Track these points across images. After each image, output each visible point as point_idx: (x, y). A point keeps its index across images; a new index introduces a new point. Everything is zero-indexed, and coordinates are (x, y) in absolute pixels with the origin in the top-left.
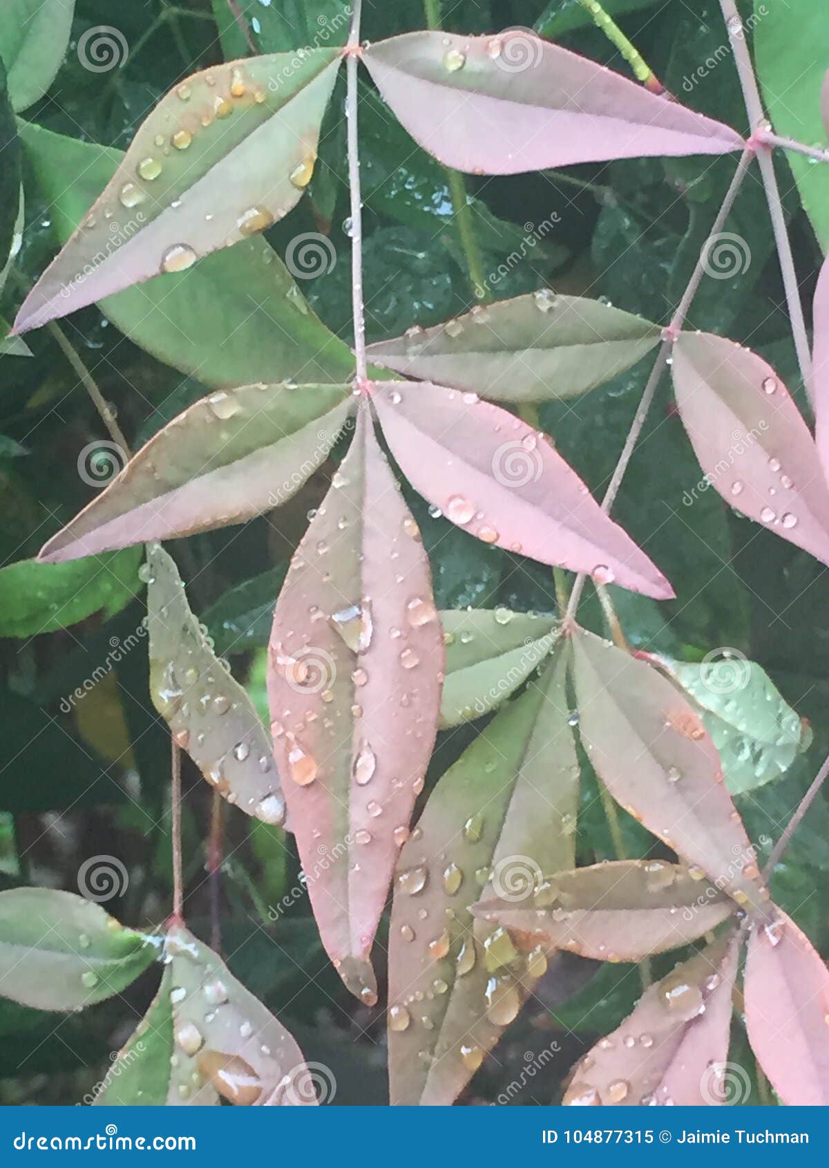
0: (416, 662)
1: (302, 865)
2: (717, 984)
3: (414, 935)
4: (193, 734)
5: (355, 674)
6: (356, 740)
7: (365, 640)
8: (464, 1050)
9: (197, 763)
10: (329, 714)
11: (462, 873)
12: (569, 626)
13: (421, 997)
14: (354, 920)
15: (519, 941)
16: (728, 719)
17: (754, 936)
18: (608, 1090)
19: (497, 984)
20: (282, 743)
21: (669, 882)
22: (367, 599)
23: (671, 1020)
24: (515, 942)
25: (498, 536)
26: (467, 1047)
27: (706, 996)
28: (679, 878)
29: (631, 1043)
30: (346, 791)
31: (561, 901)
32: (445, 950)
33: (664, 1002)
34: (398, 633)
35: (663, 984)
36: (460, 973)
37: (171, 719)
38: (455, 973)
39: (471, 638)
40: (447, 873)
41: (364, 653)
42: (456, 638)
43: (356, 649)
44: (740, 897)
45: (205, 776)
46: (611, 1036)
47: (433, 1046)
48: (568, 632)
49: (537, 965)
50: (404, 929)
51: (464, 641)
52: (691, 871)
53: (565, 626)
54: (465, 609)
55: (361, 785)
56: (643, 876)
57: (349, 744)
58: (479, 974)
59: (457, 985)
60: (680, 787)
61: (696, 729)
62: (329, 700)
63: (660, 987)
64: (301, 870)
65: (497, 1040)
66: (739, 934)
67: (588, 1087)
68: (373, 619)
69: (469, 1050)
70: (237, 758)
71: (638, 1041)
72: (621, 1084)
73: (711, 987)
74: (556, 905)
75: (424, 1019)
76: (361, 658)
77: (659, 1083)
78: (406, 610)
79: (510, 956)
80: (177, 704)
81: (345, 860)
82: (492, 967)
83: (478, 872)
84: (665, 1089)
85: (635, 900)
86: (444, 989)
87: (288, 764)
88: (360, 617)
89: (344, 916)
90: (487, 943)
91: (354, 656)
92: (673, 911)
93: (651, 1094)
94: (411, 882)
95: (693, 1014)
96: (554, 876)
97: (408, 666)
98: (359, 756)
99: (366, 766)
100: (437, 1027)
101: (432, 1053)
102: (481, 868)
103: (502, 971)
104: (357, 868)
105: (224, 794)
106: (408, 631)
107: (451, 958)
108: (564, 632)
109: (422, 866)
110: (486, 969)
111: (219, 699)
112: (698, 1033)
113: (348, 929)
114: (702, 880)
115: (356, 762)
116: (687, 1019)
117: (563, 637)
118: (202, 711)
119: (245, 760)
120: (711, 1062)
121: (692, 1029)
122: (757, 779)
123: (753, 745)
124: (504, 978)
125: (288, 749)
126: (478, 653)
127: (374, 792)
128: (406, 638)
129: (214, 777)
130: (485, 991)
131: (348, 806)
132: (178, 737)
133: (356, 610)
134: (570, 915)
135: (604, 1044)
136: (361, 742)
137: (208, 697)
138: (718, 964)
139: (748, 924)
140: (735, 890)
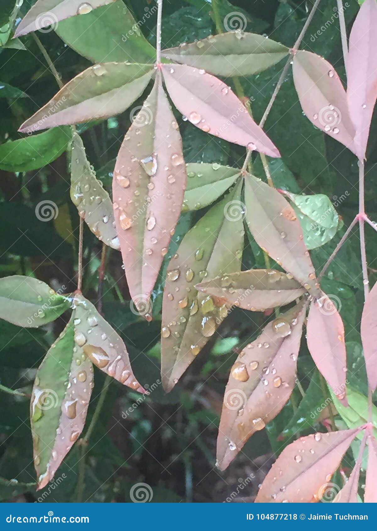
0: (174, 180)
1: (124, 262)
2: (298, 323)
3: (173, 297)
4: (87, 212)
5: (149, 185)
6: (148, 212)
7: (154, 171)
8: (192, 347)
9: (88, 224)
10: (138, 201)
11: (194, 273)
12: (244, 172)
13: (175, 324)
14: (143, 285)
15: (216, 302)
16: (313, 219)
17: (312, 304)
18: (249, 365)
19: (206, 319)
20: (118, 211)
21: (278, 279)
22: (155, 154)
23: (277, 337)
24: (214, 302)
25: (210, 129)
26: (193, 345)
27: (292, 328)
28: (282, 277)
29: (260, 346)
30: (143, 233)
31: (232, 284)
32: (185, 305)
33: (274, 330)
34: (167, 169)
35: (275, 321)
36: (191, 314)
37: (78, 206)
38: (189, 314)
39: (202, 175)
40: (188, 272)
41: (153, 176)
42: (195, 175)
43: (150, 174)
44: (307, 286)
45: (91, 229)
46: (252, 343)
47: (179, 344)
48: (243, 175)
49: (224, 313)
50: (169, 295)
51: (199, 176)
52: (288, 275)
53: (242, 172)
54: (200, 163)
55: (150, 230)
56: (267, 277)
57: (145, 213)
58: (199, 315)
59: (190, 319)
60: (285, 241)
61: (293, 217)
62: (137, 195)
63: (273, 323)
64: (123, 264)
65: (205, 343)
66: (307, 303)
67: (242, 364)
68: (158, 162)
69: (194, 347)
70: (103, 222)
71: (263, 345)
72: (255, 362)
73: (294, 324)
74: (231, 286)
75: (176, 333)
76: (152, 179)
77: (270, 362)
78: (171, 159)
79: (212, 308)
80: (81, 199)
81: (141, 262)
82: (204, 311)
83: (200, 273)
84: (273, 365)
85: (263, 287)
86: (184, 321)
87: (119, 221)
88: (152, 161)
89: (140, 283)
90: (203, 302)
91: (149, 177)
92: (279, 291)
93: (267, 367)
94: (172, 276)
95: (286, 334)
96: (231, 274)
97: (171, 182)
98: (149, 219)
99: (152, 222)
100: (181, 337)
101: (179, 347)
102: (202, 271)
103: (209, 314)
104: (146, 264)
105: (97, 237)
106: (171, 168)
107: (187, 308)
108: (242, 174)
109: (178, 269)
110: (202, 313)
111: (97, 198)
112: (287, 342)
113: (141, 289)
114: (291, 279)
115: (148, 221)
116: (283, 336)
117: (240, 177)
118: (91, 203)
119: (106, 223)
120: (292, 354)
121: (285, 341)
122: (322, 242)
123: (321, 228)
124: (210, 317)
125: (120, 215)
126: (204, 181)
127: (154, 234)
128: (170, 171)
129: (93, 229)
130: (202, 323)
131: (144, 239)
132: (81, 213)
133: (151, 158)
134: (236, 291)
135: (249, 346)
136: (150, 212)
137: (93, 197)
138: (297, 314)
139: (311, 298)
140: (305, 284)
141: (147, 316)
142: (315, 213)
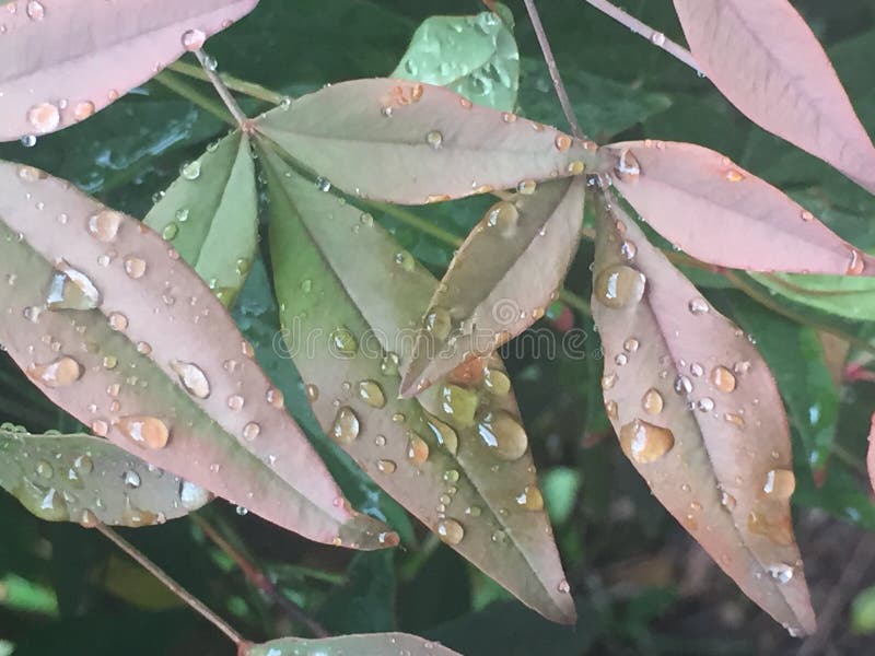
0: (142, 264)
1: (233, 502)
2: (636, 246)
3: (392, 462)
4: (93, 508)
5: (112, 323)
6: (167, 370)
7: (90, 291)
8: (522, 500)
9: (117, 523)
10: (127, 374)
11: (371, 381)
12: (248, 126)
13: (448, 500)
14: (313, 497)
15: (466, 380)
17: (620, 186)
18: (646, 410)
19: (487, 428)
21: (515, 215)
22: (59, 260)
23: (632, 310)
24: (463, 386)
25: (91, 103)
26: (520, 496)
27: (636, 267)
28: (519, 205)
29: (623, 359)
30: (202, 414)
31: (457, 316)
32: (425, 448)
33: (612, 305)
34: (107, 259)
35: (596, 293)
36: (453, 450)
37: (68, 516)
38: (451, 455)
39: (187, 212)
40: (363, 393)
41: (100, 301)
42: (175, 224)
43: (91, 305)
44: (577, 168)
45: (131, 525)
46: (605, 373)
47: (496, 522)
48: (252, 131)
49: (500, 384)
50: (381, 468)
51: (183, 219)
52: (523, 191)
53: (245, 129)
54: (159, 197)
55: (208, 395)
56: (494, 233)
57: (165, 378)
58: (467, 436)
59: (461, 462)
60: (449, 144)
61: (412, 89)
62: (114, 363)
63: (598, 298)
64: (236, 506)
65: (534, 468)
66: (608, 196)
67: (632, 425)
68: (79, 270)
69: (524, 497)
70: (135, 487)
71: (627, 352)
72: (650, 395)
73: (631, 255)
74: (455, 323)
75: (468, 511)
76: (106, 308)
77: (674, 364)
78: (93, 235)
79: (473, 401)
80: (59, 500)
81: (259, 465)
82: (468, 419)
83: (384, 367)
84: (683, 363)
85: (509, 257)
86: (456, 475)
87: (138, 444)
88: (68, 279)
89: (303, 501)
90: (448, 409)
91: (96, 312)
92: (542, 233)
93: (678, 378)
94: (347, 428)
95: (641, 288)
96: (431, 305)
97: (140, 273)
98: (182, 379)
99: (195, 380)
100: (484, 509)
101: (502, 529)
102: (382, 362)
103: (479, 415)
104: (273, 459)
105: (154, 523)
106: (113, 249)
107: (435, 449)
108: (249, 133)
109: (341, 409)
110: (467, 428)
111: (77, 464)
112: (659, 297)
113: (316, 509)
114: (536, 189)
115: (183, 383)
116: (640, 297)
117: (252, 139)
118: (79, 485)
119: (140, 483)
120: (690, 306)
121: (651, 301)
122: (511, 89)
123: (484, 71)
124: (488, 418)
125: (126, 434)
126: (203, 217)
127: (222, 392)
128: (116, 256)
129: (135, 520)
130: (487, 444)
131: (216, 423)
132: (86, 521)
133: (60, 279)
134: (474, 320)
135: (607, 382)
136: (172, 366)
137: (71, 471)
138: (617, 234)
139: (605, 181)
140: (566, 169)
141: (386, 539)
142: (445, 68)
